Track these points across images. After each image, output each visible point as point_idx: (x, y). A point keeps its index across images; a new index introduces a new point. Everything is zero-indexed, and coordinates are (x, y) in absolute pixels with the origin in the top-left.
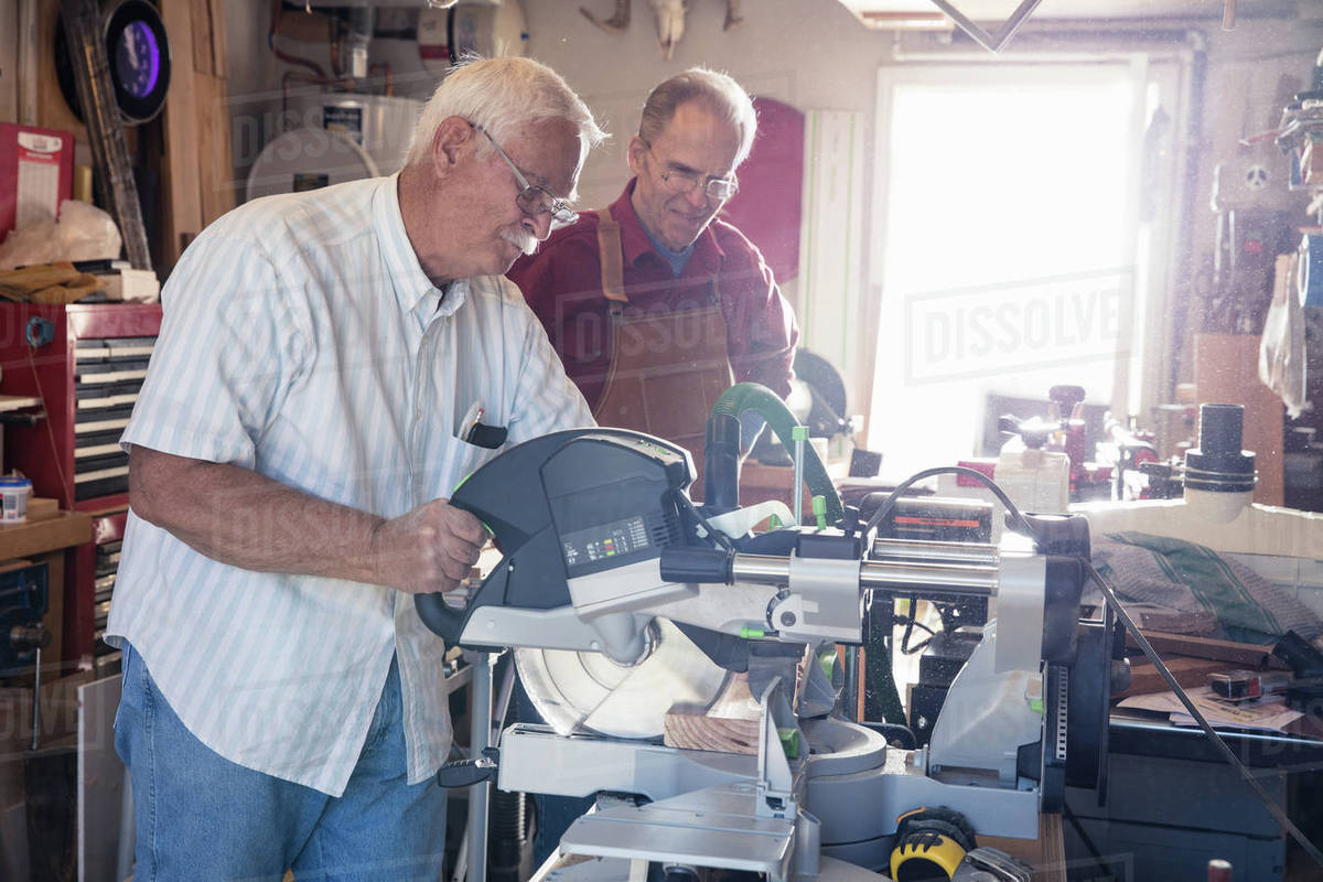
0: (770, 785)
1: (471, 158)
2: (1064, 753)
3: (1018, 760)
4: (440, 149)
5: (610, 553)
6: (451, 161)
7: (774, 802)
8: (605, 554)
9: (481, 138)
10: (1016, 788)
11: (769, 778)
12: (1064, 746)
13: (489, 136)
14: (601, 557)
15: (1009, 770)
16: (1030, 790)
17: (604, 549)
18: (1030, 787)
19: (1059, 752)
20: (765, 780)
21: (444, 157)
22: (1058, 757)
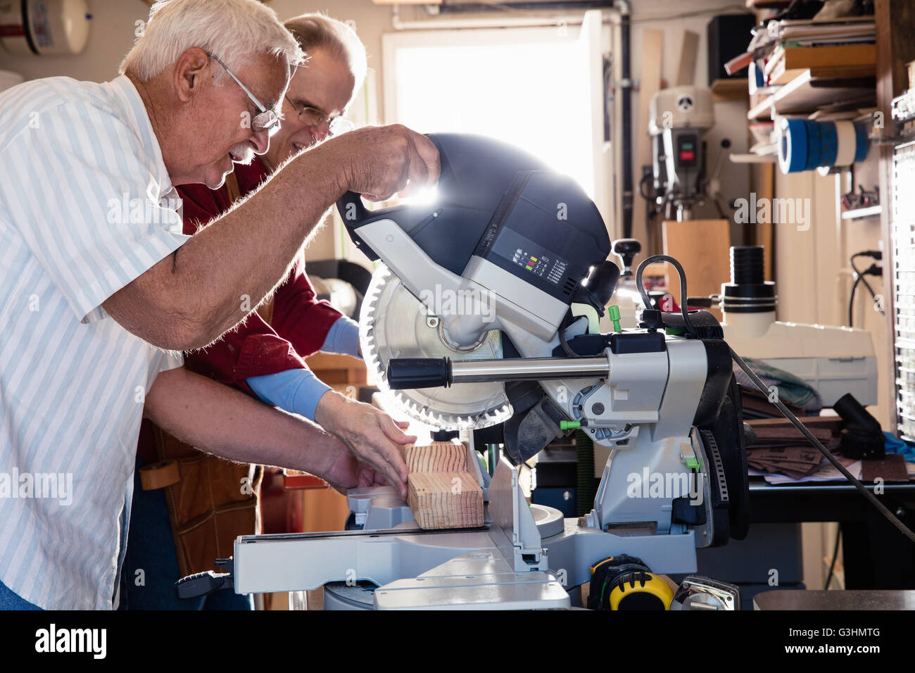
0: (524, 545)
1: (208, 83)
2: (726, 495)
3: (673, 512)
4: (181, 77)
5: (529, 268)
6: (191, 86)
7: (529, 558)
8: (525, 265)
9: (215, 67)
10: (669, 534)
11: (522, 540)
12: (726, 490)
13: (223, 65)
14: (520, 264)
15: (665, 519)
16: (686, 533)
17: (527, 261)
18: (685, 530)
19: (723, 496)
20: (520, 541)
21: (185, 83)
22: (722, 499)
